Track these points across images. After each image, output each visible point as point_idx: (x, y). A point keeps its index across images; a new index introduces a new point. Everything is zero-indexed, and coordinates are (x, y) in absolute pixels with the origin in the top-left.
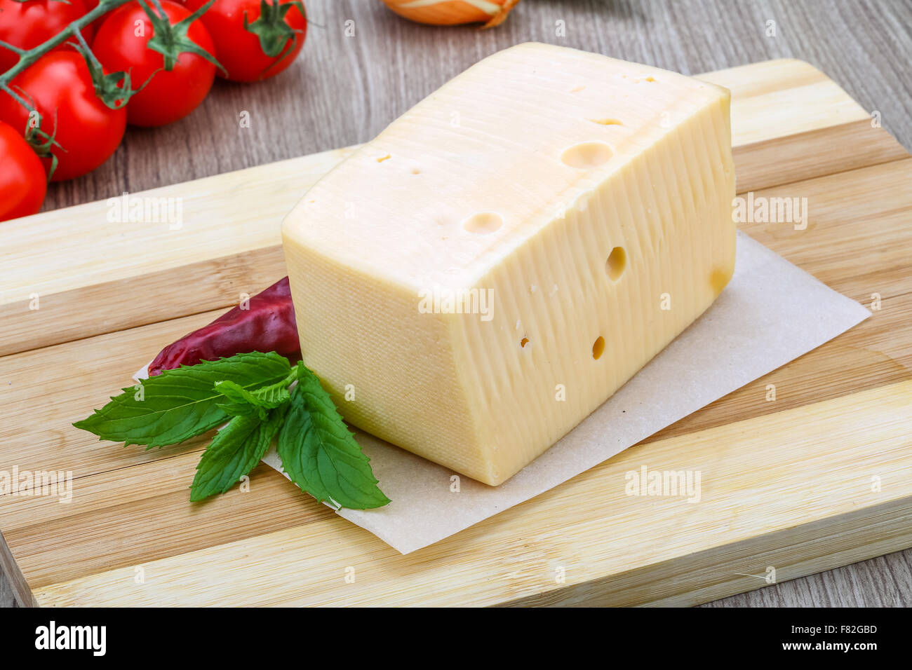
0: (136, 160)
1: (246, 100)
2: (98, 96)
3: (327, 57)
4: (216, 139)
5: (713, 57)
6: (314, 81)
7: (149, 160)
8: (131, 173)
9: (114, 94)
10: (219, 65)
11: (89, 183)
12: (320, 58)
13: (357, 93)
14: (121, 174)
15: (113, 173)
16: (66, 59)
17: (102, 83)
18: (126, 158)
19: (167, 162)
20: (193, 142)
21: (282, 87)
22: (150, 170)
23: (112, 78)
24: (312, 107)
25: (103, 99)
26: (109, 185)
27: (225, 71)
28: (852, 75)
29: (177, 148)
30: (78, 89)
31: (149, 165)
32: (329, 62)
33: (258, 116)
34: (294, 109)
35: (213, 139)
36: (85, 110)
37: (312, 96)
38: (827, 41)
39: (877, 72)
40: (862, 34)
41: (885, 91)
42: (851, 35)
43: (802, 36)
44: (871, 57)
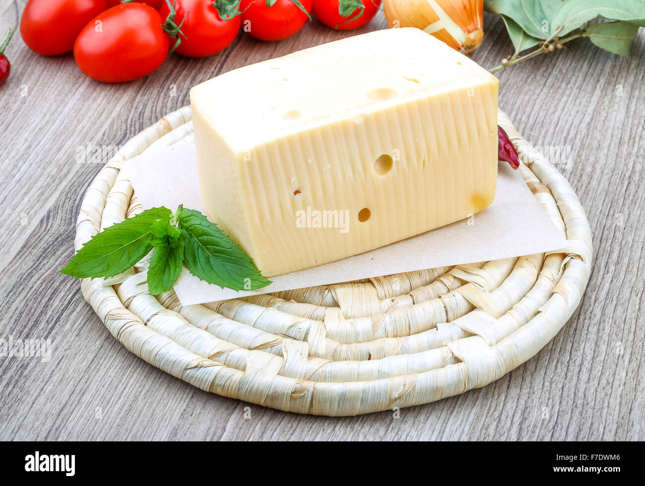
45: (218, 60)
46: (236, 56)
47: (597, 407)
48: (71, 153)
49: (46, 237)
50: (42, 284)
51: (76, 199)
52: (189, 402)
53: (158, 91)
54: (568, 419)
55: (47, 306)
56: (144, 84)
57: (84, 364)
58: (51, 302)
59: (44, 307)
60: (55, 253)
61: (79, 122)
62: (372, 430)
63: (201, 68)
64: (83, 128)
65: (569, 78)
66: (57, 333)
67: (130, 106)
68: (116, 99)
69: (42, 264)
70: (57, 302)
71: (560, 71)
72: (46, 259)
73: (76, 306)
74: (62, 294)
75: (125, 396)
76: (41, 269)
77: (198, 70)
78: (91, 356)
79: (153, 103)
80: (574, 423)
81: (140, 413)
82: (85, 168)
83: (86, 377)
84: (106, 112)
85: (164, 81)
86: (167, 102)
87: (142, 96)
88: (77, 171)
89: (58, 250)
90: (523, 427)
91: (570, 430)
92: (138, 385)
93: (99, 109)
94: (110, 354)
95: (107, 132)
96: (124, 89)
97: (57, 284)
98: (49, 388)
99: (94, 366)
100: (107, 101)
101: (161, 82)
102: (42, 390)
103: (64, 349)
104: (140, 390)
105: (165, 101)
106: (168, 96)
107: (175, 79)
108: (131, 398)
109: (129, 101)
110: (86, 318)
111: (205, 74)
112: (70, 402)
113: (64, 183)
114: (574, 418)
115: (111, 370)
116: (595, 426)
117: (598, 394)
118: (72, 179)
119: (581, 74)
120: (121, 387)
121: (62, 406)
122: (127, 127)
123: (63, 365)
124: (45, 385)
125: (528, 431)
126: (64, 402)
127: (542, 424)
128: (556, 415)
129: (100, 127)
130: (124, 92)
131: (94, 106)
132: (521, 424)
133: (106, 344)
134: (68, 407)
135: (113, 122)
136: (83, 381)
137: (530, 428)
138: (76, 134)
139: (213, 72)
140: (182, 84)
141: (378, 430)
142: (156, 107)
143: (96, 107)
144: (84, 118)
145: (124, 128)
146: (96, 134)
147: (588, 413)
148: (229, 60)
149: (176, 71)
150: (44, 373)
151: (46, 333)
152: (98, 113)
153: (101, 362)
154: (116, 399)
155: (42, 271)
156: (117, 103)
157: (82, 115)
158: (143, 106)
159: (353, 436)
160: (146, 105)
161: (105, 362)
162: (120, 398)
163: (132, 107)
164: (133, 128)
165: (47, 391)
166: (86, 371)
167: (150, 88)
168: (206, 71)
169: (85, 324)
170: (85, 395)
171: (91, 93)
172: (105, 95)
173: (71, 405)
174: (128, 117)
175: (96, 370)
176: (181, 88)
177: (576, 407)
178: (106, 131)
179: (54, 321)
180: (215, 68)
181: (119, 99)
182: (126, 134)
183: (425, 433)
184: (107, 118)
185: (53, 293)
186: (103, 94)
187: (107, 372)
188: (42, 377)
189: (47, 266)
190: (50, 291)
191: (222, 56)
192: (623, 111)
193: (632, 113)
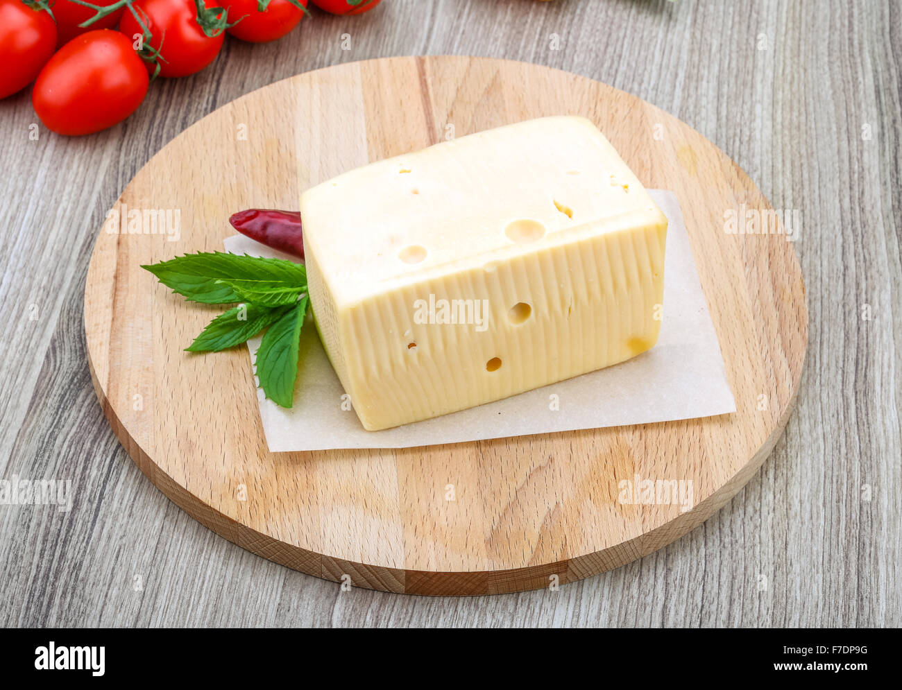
0: (232, 67)
4: (299, 61)
5: (709, 67)
6: (392, 21)
7: (242, 69)
8: (225, 77)
9: (213, 24)
11: (190, 81)
14: (216, 77)
15: (211, 75)
18: (225, 63)
19: (254, 74)
20: (279, 60)
21: (366, 21)
22: (238, 79)
23: (213, 11)
25: (202, 28)
26: (205, 85)
27: (310, 15)
28: (811, 109)
29: (266, 62)
30: (186, 16)
31: (240, 74)
32: (409, 7)
35: (296, 60)
36: (189, 33)
37: (385, 36)
38: (805, 70)
39: (832, 108)
40: (836, 69)
41: (830, 129)
42: (827, 69)
43: (788, 62)
44: (834, 93)
45: (207, 90)
46: (229, 80)
47: (748, 545)
48: (58, 251)
49: (59, 380)
50: (70, 447)
52: (282, 592)
53: (145, 145)
54: (718, 566)
55: (84, 478)
56: (124, 136)
57: (147, 554)
58: (88, 472)
59: (81, 479)
60: (75, 400)
61: (57, 203)
62: (500, 606)
63: (190, 104)
64: (65, 211)
65: (640, 75)
66: (105, 516)
67: (115, 172)
68: (95, 163)
69: (63, 419)
70: (94, 473)
71: (628, 64)
72: (66, 411)
73: (119, 474)
74: (98, 459)
75: (205, 594)
76: (63, 426)
77: (187, 107)
78: (153, 543)
80: (725, 569)
81: (229, 615)
82: (81, 271)
83: (154, 572)
84: (87, 183)
85: (149, 129)
87: (126, 155)
88: (73, 278)
89: (77, 396)
90: (669, 581)
91: (723, 579)
92: (217, 577)
93: (77, 180)
94: (175, 537)
95: (96, 214)
96: (101, 145)
97: (87, 446)
98: (114, 592)
99: (159, 556)
100: (84, 167)
101: (145, 131)
102: (106, 596)
103: (119, 537)
104: (221, 582)
108: (214, 596)
109: (112, 164)
110: (134, 490)
112: (143, 609)
113: (61, 297)
114: (725, 563)
115: (182, 560)
116: (750, 570)
117: (747, 528)
118: (69, 289)
119: (654, 67)
120: (198, 582)
121: (135, 614)
123: (123, 558)
124: (109, 589)
125: (675, 586)
126: (136, 609)
127: (690, 574)
128: (703, 561)
129: (85, 208)
130: (103, 151)
131: (71, 177)
132: (666, 578)
133: (167, 524)
134: (143, 614)
135: (100, 197)
136: (152, 578)
137: (677, 582)
138: (58, 221)
139: (206, 109)
141: (506, 605)
143: (72, 179)
144: (62, 196)
146: (83, 219)
147: (739, 554)
148: (221, 88)
150: (104, 573)
151: (92, 516)
152: (78, 187)
153: (167, 550)
154: (196, 600)
155: (65, 428)
156: (98, 169)
157: (60, 191)
159: (479, 616)
161: (172, 549)
162: (200, 597)
163: (118, 173)
165: (113, 597)
166: (152, 565)
167: (133, 141)
168: (197, 108)
169: (135, 499)
170: (159, 597)
171: (63, 157)
172: (81, 158)
173: (146, 613)
174: (116, 189)
175: (164, 561)
177: (724, 547)
178: (93, 213)
179: (97, 498)
180: (207, 103)
181: (99, 163)
183: (560, 602)
184: (91, 193)
185: (87, 460)
186: (77, 157)
187: (177, 563)
188: (102, 579)
189: (70, 421)
190: (82, 457)
191: (212, 82)
192: (713, 117)
193: (724, 120)
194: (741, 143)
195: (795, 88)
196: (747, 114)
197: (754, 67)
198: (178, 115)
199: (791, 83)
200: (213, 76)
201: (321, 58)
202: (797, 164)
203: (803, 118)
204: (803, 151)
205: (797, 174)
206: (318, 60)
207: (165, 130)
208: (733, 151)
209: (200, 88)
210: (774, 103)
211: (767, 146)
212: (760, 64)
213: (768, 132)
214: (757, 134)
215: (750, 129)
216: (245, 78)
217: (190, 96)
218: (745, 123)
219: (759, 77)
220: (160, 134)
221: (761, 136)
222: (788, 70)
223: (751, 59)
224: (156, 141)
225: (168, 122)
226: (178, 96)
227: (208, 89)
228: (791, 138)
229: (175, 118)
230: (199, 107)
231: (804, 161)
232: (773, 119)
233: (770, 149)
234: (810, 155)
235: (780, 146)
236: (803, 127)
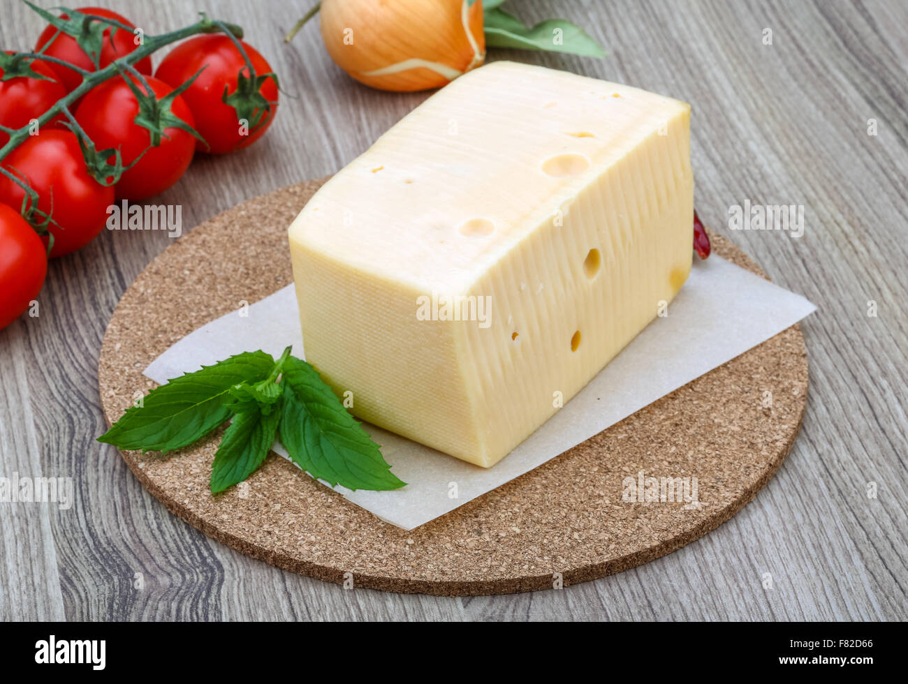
1: (219, 171)
2: (89, 173)
3: (293, 126)
4: (196, 210)
6: (284, 150)
8: (117, 247)
9: (106, 170)
10: (202, 139)
11: (77, 260)
12: (287, 129)
13: (329, 162)
14: (107, 249)
15: (99, 249)
16: (57, 137)
17: (94, 161)
21: (253, 157)
22: (135, 245)
23: (103, 155)
24: (286, 176)
25: (95, 176)
26: (97, 261)
27: (207, 145)
28: (810, 133)
30: (70, 167)
31: (134, 240)
32: (296, 132)
33: (234, 187)
34: (269, 179)
36: (76, 187)
37: (285, 167)
38: (780, 99)
39: (833, 129)
40: (812, 91)
41: (843, 148)
42: (802, 93)
43: (755, 95)
44: (825, 114)
45: (104, 265)
46: (124, 249)
51: (84, 537)
53: (60, 337)
56: (28, 333)
63: (90, 283)
67: (38, 373)
68: (7, 367)
77: (89, 287)
79: (68, 356)
84: (9, 393)
86: (87, 349)
87: (41, 353)
95: (39, 423)
96: (6, 348)
105: (83, 349)
106: (79, 339)
107: (68, 312)
109: (30, 365)
111: (106, 291)
113: (45, 520)
122: (61, 406)
129: (22, 418)
140: (84, 315)
142: (77, 361)
145: (58, 408)
148: (120, 258)
149: (58, 300)
158: (57, 365)
160: (59, 362)
163: (42, 373)
164: (71, 404)
168: (102, 286)
174: (49, 389)
176: (89, 323)
182: (69, 416)
192: (708, 164)
193: (722, 165)
194: (756, 182)
195: (779, 118)
196: (744, 154)
197: (722, 108)
198: (82, 297)
199: (772, 114)
200: (103, 249)
201: (221, 203)
202: (830, 188)
203: (807, 143)
204: (828, 174)
205: (836, 198)
206: (219, 205)
207: (75, 316)
208: (752, 191)
209: (94, 264)
210: (766, 137)
211: (785, 179)
212: (726, 103)
213: (778, 166)
214: (767, 169)
215: (756, 167)
216: (143, 243)
217: (86, 275)
218: (748, 163)
219: (733, 117)
220: (71, 321)
221: (774, 171)
222: (760, 103)
223: (713, 102)
224: (70, 329)
225: (73, 307)
226: (71, 279)
227: (105, 263)
228: (807, 165)
229: (80, 301)
230: (104, 283)
231: (835, 183)
232: (776, 152)
233: (791, 180)
234: (839, 177)
235: (800, 176)
236: (812, 152)
